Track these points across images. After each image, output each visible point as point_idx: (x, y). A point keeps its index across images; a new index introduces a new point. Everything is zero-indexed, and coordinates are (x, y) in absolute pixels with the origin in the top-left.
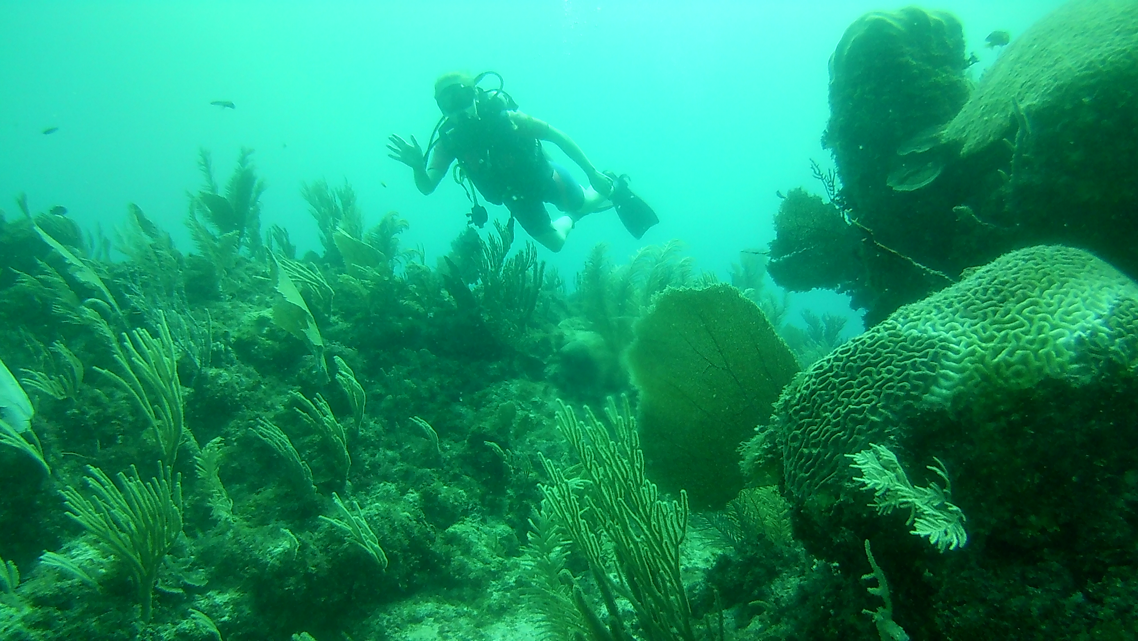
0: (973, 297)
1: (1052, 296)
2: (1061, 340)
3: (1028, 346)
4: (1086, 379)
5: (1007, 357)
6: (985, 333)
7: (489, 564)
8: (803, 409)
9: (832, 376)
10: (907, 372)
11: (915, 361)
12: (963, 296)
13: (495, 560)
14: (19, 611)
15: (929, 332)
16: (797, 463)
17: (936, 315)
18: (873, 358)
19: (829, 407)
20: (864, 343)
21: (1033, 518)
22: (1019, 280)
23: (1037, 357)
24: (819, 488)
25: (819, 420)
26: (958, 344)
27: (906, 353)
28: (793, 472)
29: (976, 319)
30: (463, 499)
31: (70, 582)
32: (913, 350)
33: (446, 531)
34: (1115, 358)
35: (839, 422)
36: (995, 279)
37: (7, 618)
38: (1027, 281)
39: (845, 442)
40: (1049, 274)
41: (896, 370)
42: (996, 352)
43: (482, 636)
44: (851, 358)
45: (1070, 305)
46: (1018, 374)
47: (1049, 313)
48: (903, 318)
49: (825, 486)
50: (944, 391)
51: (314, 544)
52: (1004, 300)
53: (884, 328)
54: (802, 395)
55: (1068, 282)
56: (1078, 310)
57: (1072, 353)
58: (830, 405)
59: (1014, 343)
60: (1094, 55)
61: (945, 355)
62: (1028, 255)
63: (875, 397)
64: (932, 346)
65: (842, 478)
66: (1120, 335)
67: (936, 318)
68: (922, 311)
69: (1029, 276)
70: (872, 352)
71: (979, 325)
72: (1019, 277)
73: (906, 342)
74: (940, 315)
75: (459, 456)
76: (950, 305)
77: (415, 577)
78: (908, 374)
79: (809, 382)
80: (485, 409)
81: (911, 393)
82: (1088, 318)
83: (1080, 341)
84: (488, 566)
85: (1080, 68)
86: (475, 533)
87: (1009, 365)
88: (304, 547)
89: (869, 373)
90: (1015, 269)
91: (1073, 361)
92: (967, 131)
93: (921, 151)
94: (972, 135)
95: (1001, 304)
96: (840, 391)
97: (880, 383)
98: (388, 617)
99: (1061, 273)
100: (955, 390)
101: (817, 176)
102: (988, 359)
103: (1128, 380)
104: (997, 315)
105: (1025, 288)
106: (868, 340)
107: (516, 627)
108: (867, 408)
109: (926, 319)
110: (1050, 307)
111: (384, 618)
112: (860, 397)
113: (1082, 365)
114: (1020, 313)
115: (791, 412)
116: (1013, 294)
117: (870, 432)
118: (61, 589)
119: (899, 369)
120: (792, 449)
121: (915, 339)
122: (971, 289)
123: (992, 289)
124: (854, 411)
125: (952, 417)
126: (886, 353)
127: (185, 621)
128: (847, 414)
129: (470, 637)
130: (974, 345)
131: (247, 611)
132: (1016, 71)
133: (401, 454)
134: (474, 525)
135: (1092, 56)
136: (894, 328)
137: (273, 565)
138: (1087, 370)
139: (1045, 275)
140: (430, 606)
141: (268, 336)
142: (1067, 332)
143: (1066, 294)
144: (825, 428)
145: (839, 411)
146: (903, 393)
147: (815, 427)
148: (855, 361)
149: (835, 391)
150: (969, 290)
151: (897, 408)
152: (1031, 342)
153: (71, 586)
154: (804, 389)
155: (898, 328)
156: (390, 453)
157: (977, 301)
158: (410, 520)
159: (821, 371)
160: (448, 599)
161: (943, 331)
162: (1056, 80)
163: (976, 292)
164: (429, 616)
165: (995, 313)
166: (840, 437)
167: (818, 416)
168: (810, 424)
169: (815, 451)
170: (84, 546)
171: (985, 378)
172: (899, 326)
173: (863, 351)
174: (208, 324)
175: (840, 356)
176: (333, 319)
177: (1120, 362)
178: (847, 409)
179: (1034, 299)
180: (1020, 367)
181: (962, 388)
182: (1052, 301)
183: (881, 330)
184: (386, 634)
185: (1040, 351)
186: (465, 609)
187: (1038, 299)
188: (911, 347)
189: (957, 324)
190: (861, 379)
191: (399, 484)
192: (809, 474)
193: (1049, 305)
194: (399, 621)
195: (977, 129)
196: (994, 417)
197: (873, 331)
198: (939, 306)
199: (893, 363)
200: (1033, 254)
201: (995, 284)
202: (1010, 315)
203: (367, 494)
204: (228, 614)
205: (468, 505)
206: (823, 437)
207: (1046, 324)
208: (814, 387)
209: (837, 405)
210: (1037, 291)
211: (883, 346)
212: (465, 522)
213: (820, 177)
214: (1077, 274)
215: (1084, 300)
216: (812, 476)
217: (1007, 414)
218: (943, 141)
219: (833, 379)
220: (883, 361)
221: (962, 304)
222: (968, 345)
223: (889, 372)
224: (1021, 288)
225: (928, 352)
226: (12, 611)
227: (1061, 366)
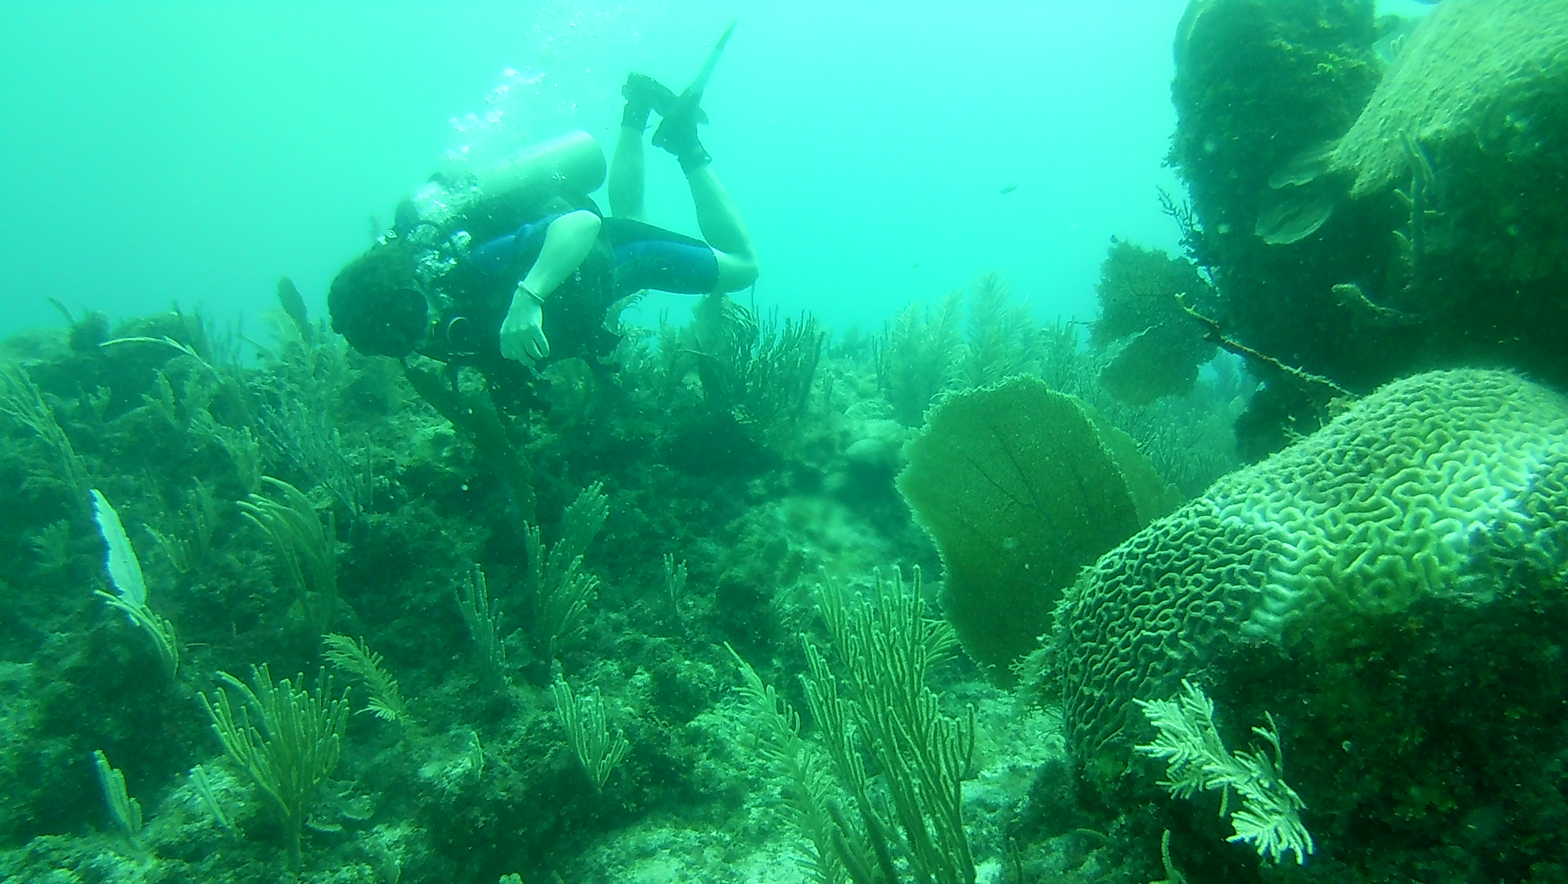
0: (1323, 465)
1: (1440, 465)
2: (1448, 538)
3: (1397, 547)
4: (1487, 597)
5: (1365, 565)
6: (1336, 525)
7: (745, 770)
8: (1086, 626)
9: (1124, 582)
10: (1220, 585)
11: (1233, 569)
12: (1309, 464)
13: (754, 763)
14: (141, 863)
15: (1256, 522)
16: (1077, 706)
17: (1267, 495)
18: (1177, 559)
19: (1117, 629)
20: (1167, 533)
21: (1414, 791)
22: (1393, 437)
23: (1410, 566)
24: (1102, 748)
25: (1105, 646)
26: (1295, 543)
27: (1222, 555)
28: (1071, 719)
29: (1323, 502)
30: (711, 678)
31: (198, 825)
32: (1232, 551)
33: (687, 726)
34: (1532, 562)
35: (1128, 653)
36: (1357, 436)
37: (127, 874)
38: (1405, 439)
39: (1135, 686)
40: (1441, 427)
41: (1206, 581)
42: (1350, 557)
43: (732, 875)
44: (1149, 556)
45: (1467, 477)
46: (1381, 592)
47: (1432, 492)
48: (1223, 497)
49: (1110, 747)
50: (1272, 618)
51: (505, 760)
52: (1368, 471)
53: (1196, 511)
54: (1085, 604)
55: (1468, 438)
56: (1479, 486)
57: (1464, 558)
58: (1120, 627)
59: (1377, 542)
60: (1532, 51)
61: (1275, 561)
62: (1413, 391)
63: (1176, 620)
64: (1258, 545)
65: (1132, 738)
66: (1544, 524)
67: (1267, 499)
68: (1249, 487)
69: (1410, 430)
70: (1177, 548)
71: (1327, 513)
72: (1394, 431)
73: (1223, 536)
74: (1275, 494)
75: (705, 617)
76: (1288, 479)
77: (646, 794)
78: (1222, 589)
79: (1095, 587)
80: (743, 545)
81: (1226, 618)
82: (1492, 500)
83: (1478, 538)
84: (743, 772)
85: (1513, 73)
86: (728, 726)
87: (1367, 578)
88: (489, 766)
89: (1170, 582)
90: (1389, 418)
91: (1464, 570)
92: (1362, 157)
93: (1301, 183)
94: (1366, 166)
95: (1363, 478)
96: (1132, 606)
97: (1183, 600)
98: (609, 851)
99: (1460, 423)
100: (1287, 616)
101: (1168, 211)
102: (1336, 568)
103: (1553, 594)
104: (1356, 497)
105: (1401, 452)
106: (1173, 529)
107: (778, 859)
108: (1165, 637)
109: (1253, 499)
110: (1435, 482)
111: (604, 854)
112: (1157, 619)
113: (1481, 576)
114: (1389, 493)
115: (1072, 627)
116: (1382, 461)
117: (1168, 674)
118: (189, 835)
119: (1210, 580)
120: (1071, 685)
121: (1235, 533)
122: (1321, 452)
123: (1351, 453)
124: (1147, 639)
125: (1284, 655)
126: (1196, 552)
127: (346, 868)
128: (1139, 643)
129: (716, 877)
130: (1318, 547)
131: (423, 851)
132: (1428, 67)
133: (629, 616)
134: (726, 713)
135: (1530, 51)
136: (1209, 513)
137: (451, 793)
138: (1487, 584)
139: (1434, 426)
140: (662, 834)
141: (449, 461)
142: (1458, 524)
143: (1463, 460)
144: (1111, 661)
145: (1129, 637)
146: (1213, 618)
147: (1099, 657)
148: (1153, 561)
149: (1125, 606)
150: (1318, 454)
151: (1206, 641)
152: (1402, 542)
153: (201, 830)
154: (1090, 595)
155: (1214, 513)
156: (613, 616)
157: (1329, 473)
158: (635, 718)
159: (1111, 571)
160: (689, 821)
161: (1274, 520)
162: (1477, 91)
163: (1329, 456)
164: (664, 847)
165: (1352, 493)
166: (1129, 677)
167: (1103, 641)
168: (1094, 651)
169: (1097, 694)
170: (217, 772)
171: (1331, 598)
172: (1216, 510)
173: (1165, 547)
174: (368, 450)
175: (1136, 550)
176: (534, 429)
177: (1540, 567)
178: (1139, 636)
179: (1412, 469)
180: (1386, 581)
181: (1297, 612)
182: (1439, 473)
183: (1191, 515)
184: (607, 874)
185: (1416, 556)
186: (714, 834)
187: (1418, 470)
188: (1230, 545)
189: (1297, 510)
190: (1161, 590)
191: (622, 662)
192: (1090, 725)
193: (1435, 479)
194: (623, 856)
195: (1373, 156)
196: (1347, 655)
197: (1181, 516)
198: (1273, 479)
199: (1203, 570)
200: (1420, 389)
201: (1358, 445)
202: (1373, 498)
203: (582, 678)
204: (399, 857)
205: (718, 685)
206: (1108, 673)
207: (1425, 510)
208: (1101, 595)
209: (1127, 627)
210: (1418, 457)
211: (1192, 540)
212: (715, 712)
213: (1172, 212)
214: (1484, 424)
215: (1490, 469)
216: (1094, 730)
217: (1364, 651)
218: (1332, 168)
219: (1125, 586)
220: (1190, 565)
221: (1306, 476)
222: (1310, 545)
223: (1197, 583)
224: (1392, 452)
225: (1251, 555)
226: (133, 865)
227: (1447, 579)
